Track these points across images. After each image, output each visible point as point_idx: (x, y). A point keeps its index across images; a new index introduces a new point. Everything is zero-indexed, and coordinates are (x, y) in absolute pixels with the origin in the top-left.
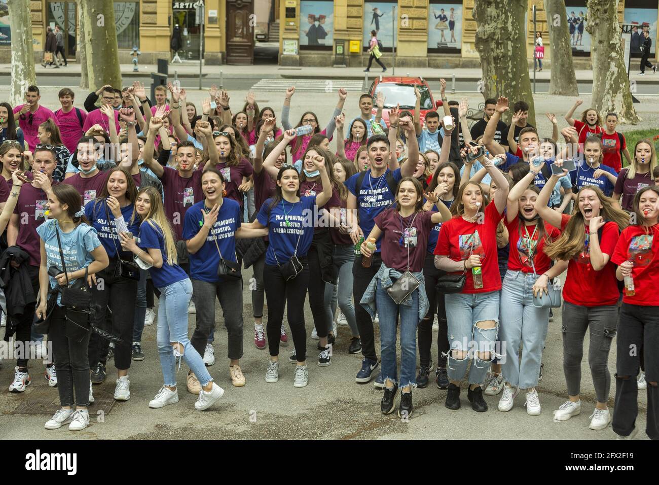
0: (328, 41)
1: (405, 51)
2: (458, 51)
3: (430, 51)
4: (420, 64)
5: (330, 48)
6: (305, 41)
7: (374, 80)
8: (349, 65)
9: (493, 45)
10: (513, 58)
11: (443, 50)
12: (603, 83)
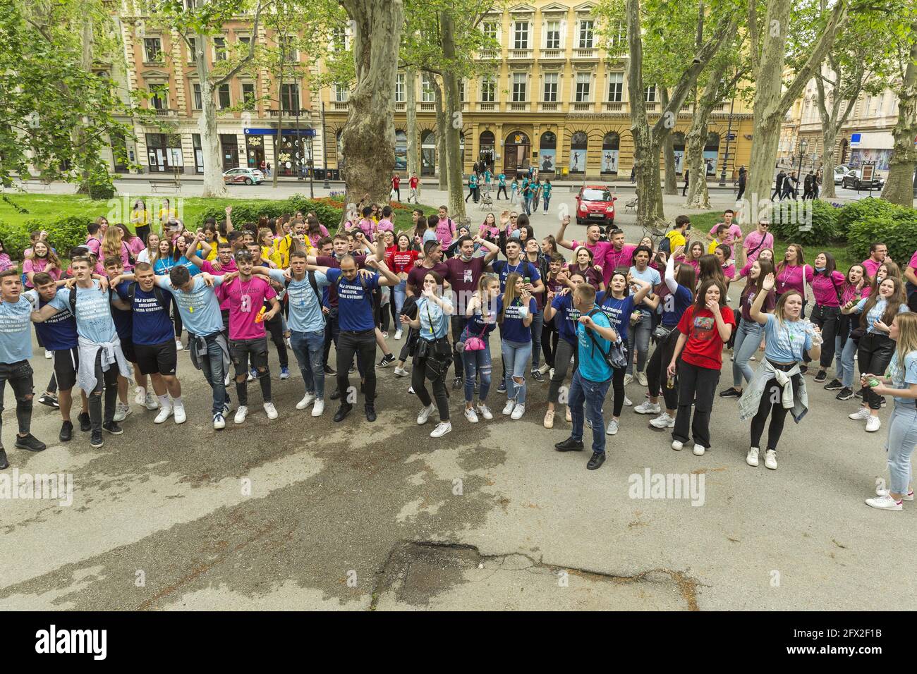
0: (552, 168)
1: (589, 173)
2: (616, 173)
3: (602, 173)
4: (597, 179)
5: (553, 172)
6: (542, 169)
7: (583, 188)
8: (562, 180)
9: (643, 170)
10: (653, 176)
11: (608, 172)
12: (694, 189)
